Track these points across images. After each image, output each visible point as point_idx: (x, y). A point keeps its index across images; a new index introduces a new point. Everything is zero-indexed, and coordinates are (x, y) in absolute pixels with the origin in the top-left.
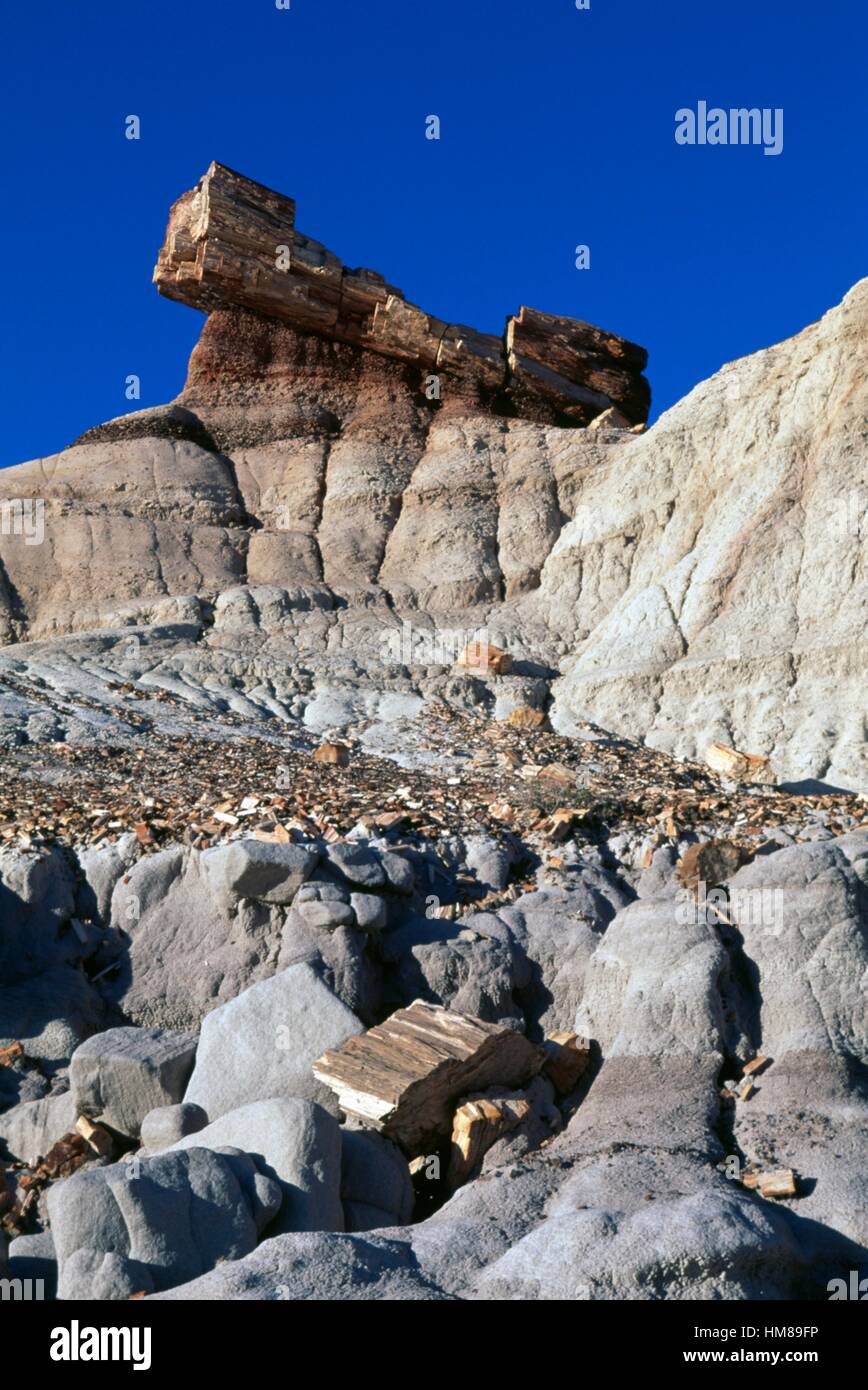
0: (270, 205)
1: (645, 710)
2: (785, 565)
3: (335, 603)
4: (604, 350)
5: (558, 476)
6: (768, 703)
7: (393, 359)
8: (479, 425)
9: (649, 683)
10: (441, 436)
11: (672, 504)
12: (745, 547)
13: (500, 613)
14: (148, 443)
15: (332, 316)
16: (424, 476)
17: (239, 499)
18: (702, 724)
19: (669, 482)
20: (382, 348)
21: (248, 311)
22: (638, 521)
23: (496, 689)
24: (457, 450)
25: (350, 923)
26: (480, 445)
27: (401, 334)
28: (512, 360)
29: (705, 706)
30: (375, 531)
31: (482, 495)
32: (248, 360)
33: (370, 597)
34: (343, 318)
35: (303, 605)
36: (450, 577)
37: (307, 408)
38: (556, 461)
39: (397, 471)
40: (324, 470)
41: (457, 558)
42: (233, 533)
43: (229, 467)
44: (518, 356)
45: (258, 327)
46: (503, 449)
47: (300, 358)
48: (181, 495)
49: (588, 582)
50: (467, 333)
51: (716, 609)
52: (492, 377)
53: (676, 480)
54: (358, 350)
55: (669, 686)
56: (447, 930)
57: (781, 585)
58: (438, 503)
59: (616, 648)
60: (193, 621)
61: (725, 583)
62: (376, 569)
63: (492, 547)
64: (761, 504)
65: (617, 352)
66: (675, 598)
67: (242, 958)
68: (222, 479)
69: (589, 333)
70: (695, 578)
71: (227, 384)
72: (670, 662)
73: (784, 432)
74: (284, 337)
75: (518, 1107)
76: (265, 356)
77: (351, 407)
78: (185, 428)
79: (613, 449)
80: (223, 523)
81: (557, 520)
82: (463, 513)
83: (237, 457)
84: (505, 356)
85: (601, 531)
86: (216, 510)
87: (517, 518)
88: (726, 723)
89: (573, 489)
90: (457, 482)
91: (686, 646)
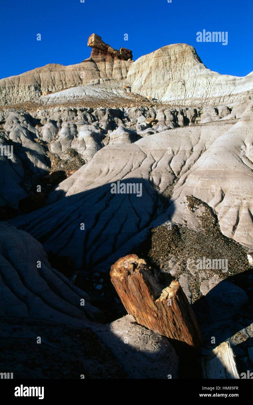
0: (99, 38)
1: (140, 91)
2: (150, 79)
3: (109, 80)
4: (129, 52)
5: (127, 66)
6: (150, 91)
7: (110, 53)
8: (119, 60)
9: (140, 89)
10: (115, 62)
11: (139, 71)
12: (147, 77)
13: (124, 81)
14: (89, 62)
15: (104, 49)
16: (115, 66)
17: (98, 68)
18: (145, 93)
19: (138, 69)
20: (109, 52)
21: (97, 48)
22: (136, 72)
23: (127, 89)
24: (117, 63)
25: (142, 113)
26: (119, 63)
27: (111, 51)
28: (121, 53)
29: (144, 91)
30: (111, 72)
31: (120, 68)
32: (97, 53)
33: (112, 79)
34: (106, 49)
35: (107, 80)
36: (119, 77)
37: (102, 58)
38: (126, 65)
39: (112, 65)
40: (105, 65)
41: (119, 75)
42: (98, 72)
43: (96, 65)
44: (122, 53)
45: (98, 50)
46: (121, 63)
47: (101, 53)
48: (93, 68)
49: (131, 78)
50: (117, 51)
51: (145, 83)
52: (119, 55)
53: (139, 68)
54: (107, 52)
55: (141, 90)
56: (146, 113)
57: (150, 81)
58: (117, 69)
59: (136, 86)
60: (98, 82)
61: (145, 80)
62: (112, 76)
63: (122, 74)
64: (148, 73)
65: (130, 52)
66: (141, 81)
67: (135, 115)
68: (96, 66)
69: (127, 50)
70: (143, 80)
71: (95, 56)
72: (141, 87)
73: (150, 66)
74: (100, 51)
75: (155, 123)
76: (98, 53)
77: (106, 58)
78: (92, 61)
79: (131, 64)
80: (97, 71)
81: (127, 71)
82: (119, 71)
83: (97, 63)
84: (120, 52)
85: (132, 73)
86: (96, 70)
87: (124, 71)
88: (146, 93)
89: (128, 68)
90: (118, 67)
91: (142, 86)
